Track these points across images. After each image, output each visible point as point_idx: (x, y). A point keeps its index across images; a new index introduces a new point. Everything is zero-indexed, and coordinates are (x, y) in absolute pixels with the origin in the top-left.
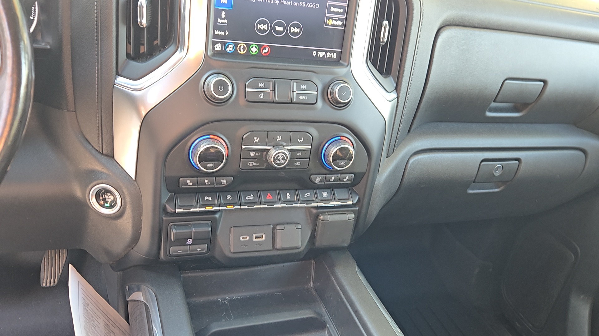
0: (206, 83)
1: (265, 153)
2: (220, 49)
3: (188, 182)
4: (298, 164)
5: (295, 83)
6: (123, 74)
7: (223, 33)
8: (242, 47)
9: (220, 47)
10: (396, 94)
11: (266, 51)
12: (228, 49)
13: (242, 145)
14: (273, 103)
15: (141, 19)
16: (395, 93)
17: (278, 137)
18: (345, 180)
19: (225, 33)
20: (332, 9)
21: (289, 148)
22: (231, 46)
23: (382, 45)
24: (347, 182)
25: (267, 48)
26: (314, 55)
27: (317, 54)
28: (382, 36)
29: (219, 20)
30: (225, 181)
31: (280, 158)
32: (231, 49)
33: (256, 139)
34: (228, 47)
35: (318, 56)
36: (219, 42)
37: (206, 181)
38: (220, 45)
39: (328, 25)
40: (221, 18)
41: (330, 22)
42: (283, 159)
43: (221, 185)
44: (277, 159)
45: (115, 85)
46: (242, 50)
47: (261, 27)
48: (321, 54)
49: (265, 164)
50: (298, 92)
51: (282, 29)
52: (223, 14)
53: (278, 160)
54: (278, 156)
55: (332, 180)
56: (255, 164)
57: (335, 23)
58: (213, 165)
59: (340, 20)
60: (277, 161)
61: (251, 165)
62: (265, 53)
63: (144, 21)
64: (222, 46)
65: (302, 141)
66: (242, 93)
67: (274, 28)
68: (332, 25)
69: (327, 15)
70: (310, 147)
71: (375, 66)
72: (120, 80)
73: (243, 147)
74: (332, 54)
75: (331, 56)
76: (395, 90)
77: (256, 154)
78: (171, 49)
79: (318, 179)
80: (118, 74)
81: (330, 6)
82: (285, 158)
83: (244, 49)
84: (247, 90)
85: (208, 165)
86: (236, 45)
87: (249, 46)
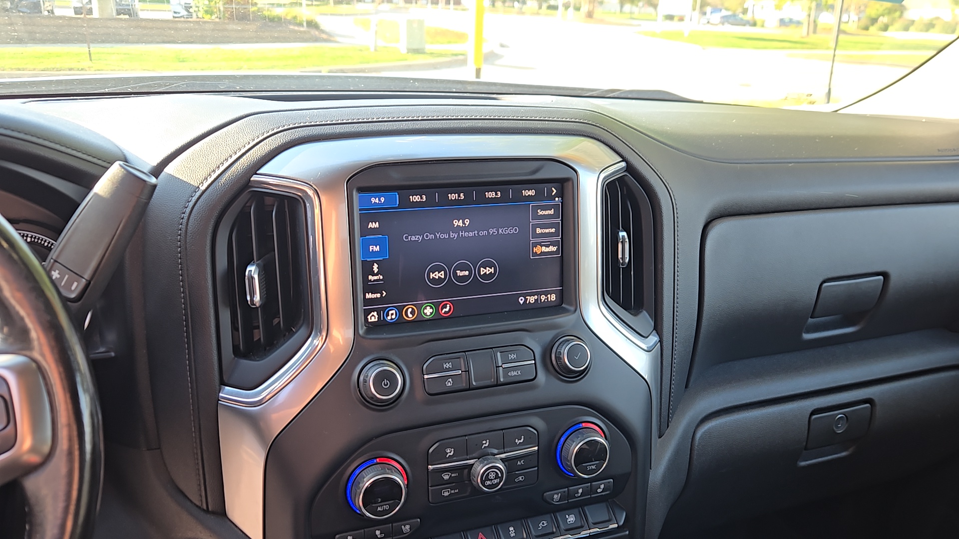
0: (362, 378)
1: (466, 471)
2: (376, 320)
3: (349, 538)
4: (521, 479)
5: (499, 354)
6: (231, 382)
7: (379, 295)
8: (410, 310)
9: (377, 316)
10: (658, 336)
11: (447, 309)
12: (389, 318)
13: (428, 465)
14: (469, 389)
15: (252, 295)
16: (655, 336)
17: (484, 442)
18: (599, 490)
19: (382, 294)
20: (539, 231)
21: (503, 456)
22: (393, 312)
23: (622, 268)
24: (603, 494)
25: (448, 306)
26: (521, 302)
27: (526, 300)
28: (620, 256)
29: (370, 277)
30: (408, 527)
31: (492, 476)
32: (394, 317)
33: (449, 451)
34: (388, 315)
35: (528, 302)
36: (373, 310)
37: (378, 532)
38: (375, 313)
39: (535, 254)
40: (374, 275)
41: (538, 250)
42: (497, 477)
43: (402, 535)
44: (487, 479)
45: (220, 402)
46: (410, 316)
47: (436, 275)
48: (532, 299)
49: (469, 490)
50: (505, 366)
51: (467, 273)
52: (375, 268)
53: (489, 480)
54: (488, 474)
55: (579, 494)
56: (453, 492)
57: (544, 249)
58: (387, 507)
59: (553, 244)
60: (488, 483)
61: (446, 494)
62: (446, 313)
63: (257, 298)
64: (379, 314)
65: (522, 441)
66: (418, 383)
67: (455, 274)
68: (542, 253)
69: (533, 240)
70: (536, 448)
71: (617, 301)
72: (228, 393)
73: (431, 467)
74: (549, 296)
75: (548, 299)
76: (654, 331)
77: (453, 475)
78: (302, 332)
79: (555, 496)
80: (223, 383)
81: (535, 227)
82: (500, 475)
83: (413, 313)
84: (426, 377)
85: (379, 509)
86: (400, 309)
87: (419, 307)
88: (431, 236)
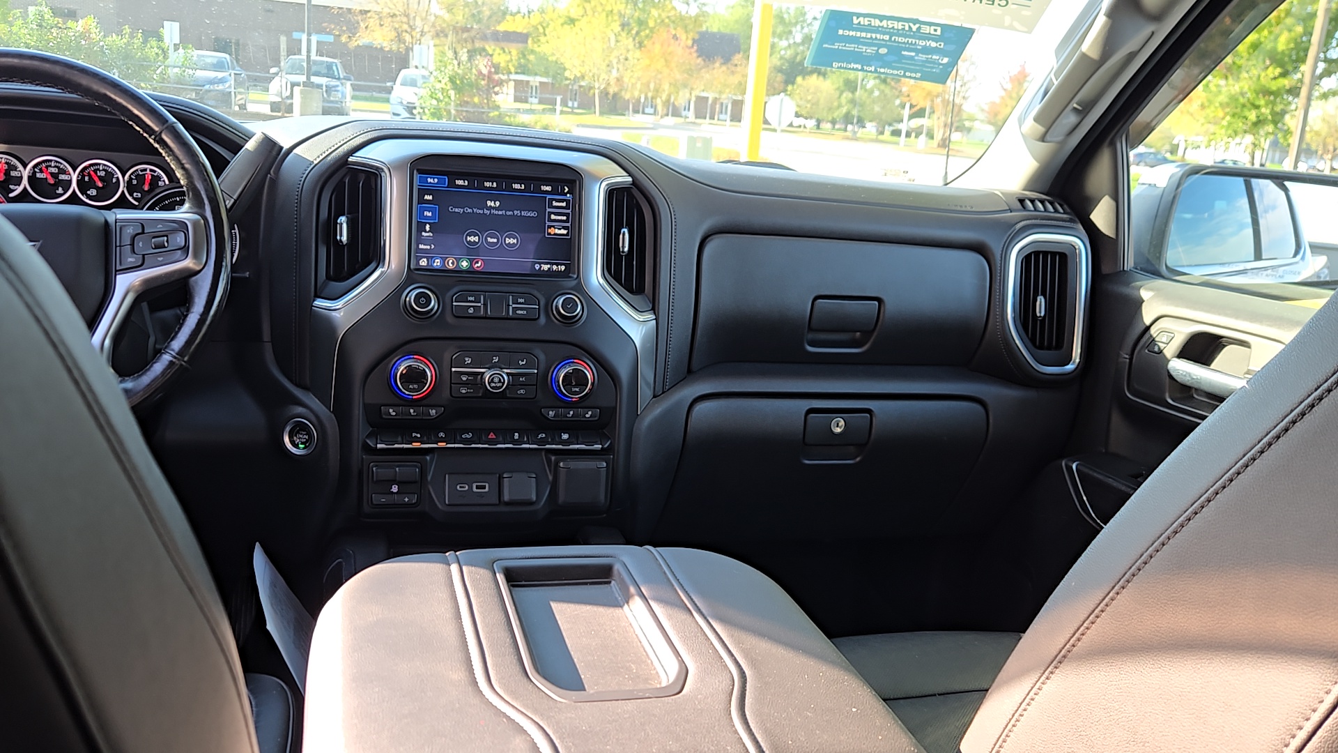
0: (408, 299)
1: (479, 377)
2: (426, 264)
3: (391, 410)
4: (522, 392)
5: (511, 297)
6: (322, 295)
7: (428, 247)
8: (451, 261)
9: (426, 262)
10: (654, 315)
11: (479, 265)
12: (435, 264)
13: (451, 367)
14: (485, 318)
15: (341, 236)
16: (651, 314)
17: (494, 358)
18: (587, 416)
19: (431, 247)
20: (553, 217)
21: (508, 371)
22: (439, 260)
23: (623, 254)
24: (590, 419)
25: (480, 263)
26: (537, 268)
27: (541, 267)
28: (620, 246)
29: (423, 234)
30: (434, 411)
31: (496, 380)
32: (439, 264)
33: (467, 360)
34: (434, 262)
35: (542, 269)
36: (424, 257)
37: (412, 411)
38: (425, 260)
39: (549, 234)
40: (426, 232)
41: (552, 231)
42: (500, 381)
43: (428, 416)
45: (313, 308)
46: (451, 265)
47: (471, 239)
48: (546, 267)
49: (481, 391)
50: (514, 306)
51: (495, 240)
52: (428, 227)
53: (494, 382)
54: (493, 378)
55: (570, 416)
56: (469, 390)
57: (557, 231)
58: (416, 386)
59: (564, 228)
60: (493, 385)
61: (464, 392)
62: (478, 267)
63: (344, 239)
64: (428, 261)
65: (524, 363)
66: (448, 308)
67: (486, 239)
68: (555, 234)
69: (548, 223)
70: (536, 371)
71: (618, 280)
72: (319, 303)
73: (453, 369)
74: (559, 266)
75: (558, 268)
76: (652, 311)
77: (469, 378)
78: (373, 265)
79: (551, 413)
80: (317, 296)
81: (550, 213)
82: (502, 381)
83: (453, 263)
84: (454, 304)
85: (411, 387)
86: (444, 259)
87: (458, 260)
88: (470, 210)
